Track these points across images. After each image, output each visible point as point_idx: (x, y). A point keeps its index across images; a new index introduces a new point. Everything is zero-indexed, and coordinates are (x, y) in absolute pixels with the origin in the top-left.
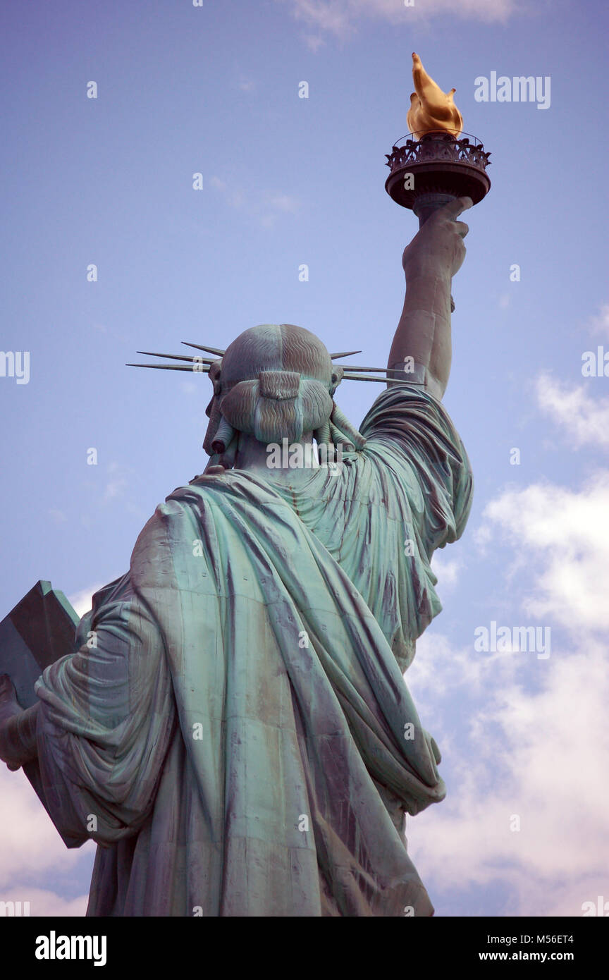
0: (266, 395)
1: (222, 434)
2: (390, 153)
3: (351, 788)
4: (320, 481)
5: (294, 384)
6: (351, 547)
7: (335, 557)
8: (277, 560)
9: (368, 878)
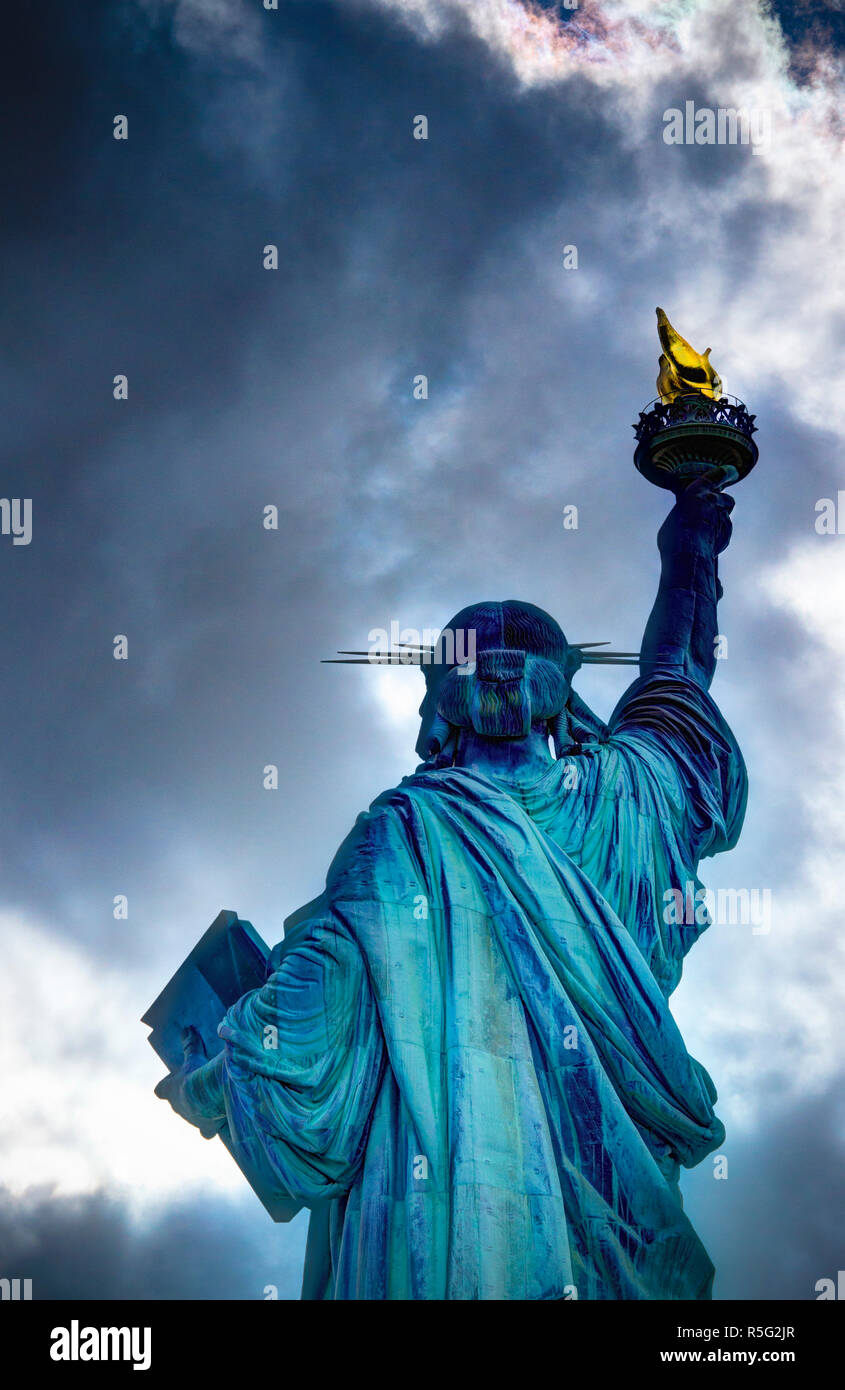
0: (485, 679)
1: (439, 730)
2: (637, 421)
3: (605, 1128)
4: (554, 777)
5: (516, 663)
6: (594, 849)
7: (575, 861)
9: (629, 1230)
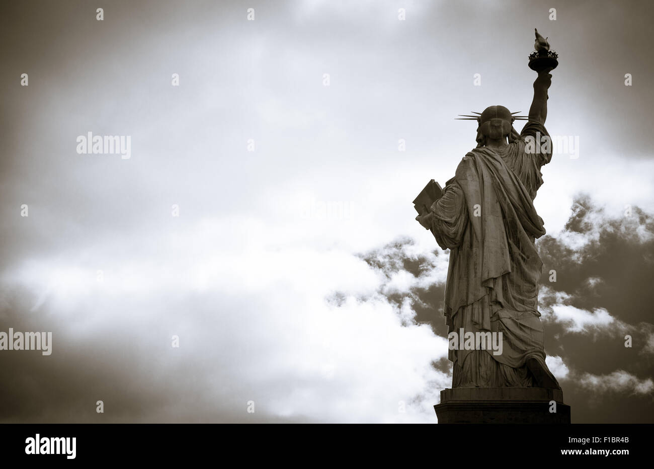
0: (492, 126)
1: (481, 136)
2: (529, 56)
3: (518, 232)
4: (508, 149)
5: (500, 122)
6: (517, 167)
7: (512, 170)
8: (496, 171)
9: (523, 255)
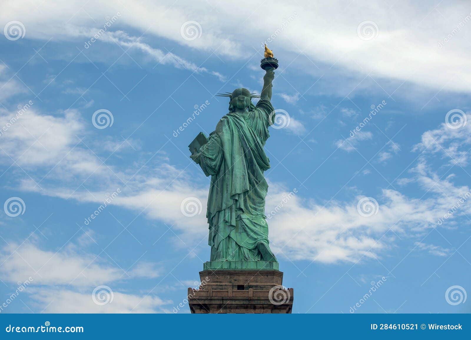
0: (239, 100)
2: (261, 60)
4: (248, 115)
6: (254, 126)
7: (251, 127)
8: (241, 128)
